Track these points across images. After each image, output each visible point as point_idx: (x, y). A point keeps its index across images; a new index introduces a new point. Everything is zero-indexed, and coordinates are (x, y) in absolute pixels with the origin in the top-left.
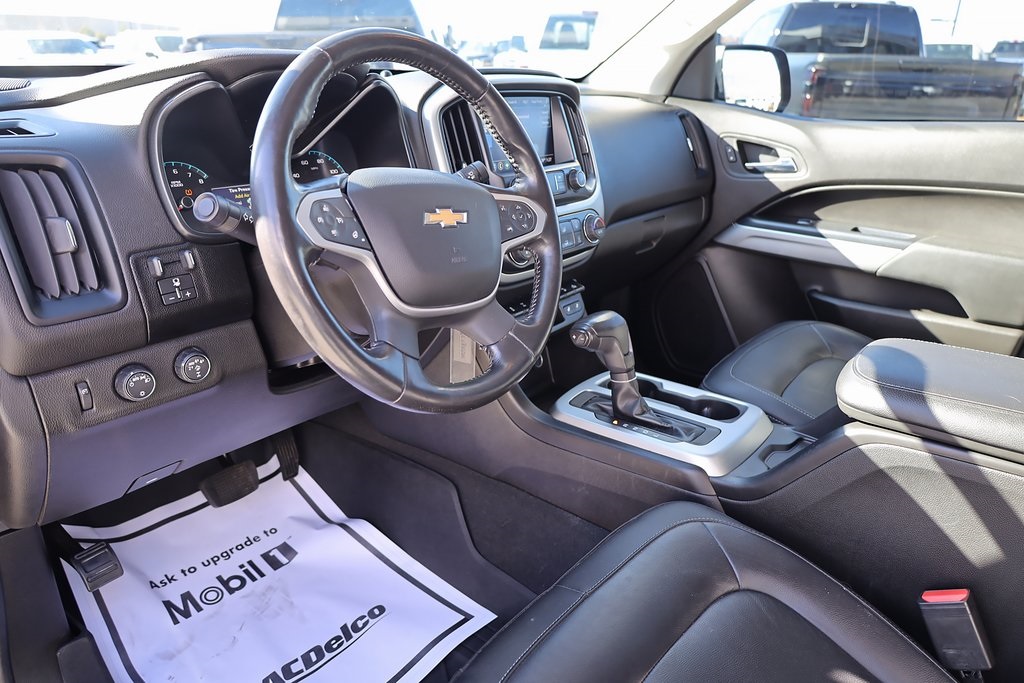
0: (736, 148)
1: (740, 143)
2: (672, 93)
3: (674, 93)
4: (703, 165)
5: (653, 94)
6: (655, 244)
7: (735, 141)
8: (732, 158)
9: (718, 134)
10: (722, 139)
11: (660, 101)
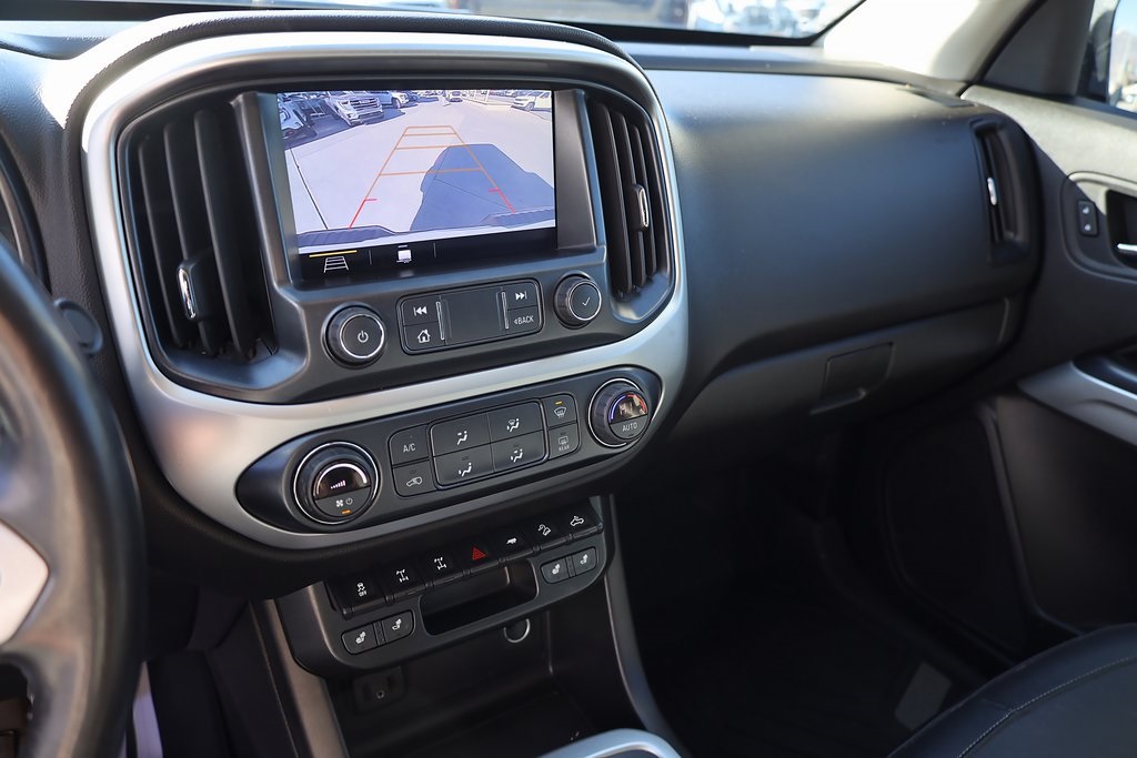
0: (1102, 206)
1: (1114, 197)
2: (983, 77)
3: (989, 76)
4: (1019, 235)
5: (940, 75)
6: (863, 393)
7: (1103, 190)
8: (1088, 228)
9: (1066, 172)
10: (1074, 184)
11: (951, 92)
